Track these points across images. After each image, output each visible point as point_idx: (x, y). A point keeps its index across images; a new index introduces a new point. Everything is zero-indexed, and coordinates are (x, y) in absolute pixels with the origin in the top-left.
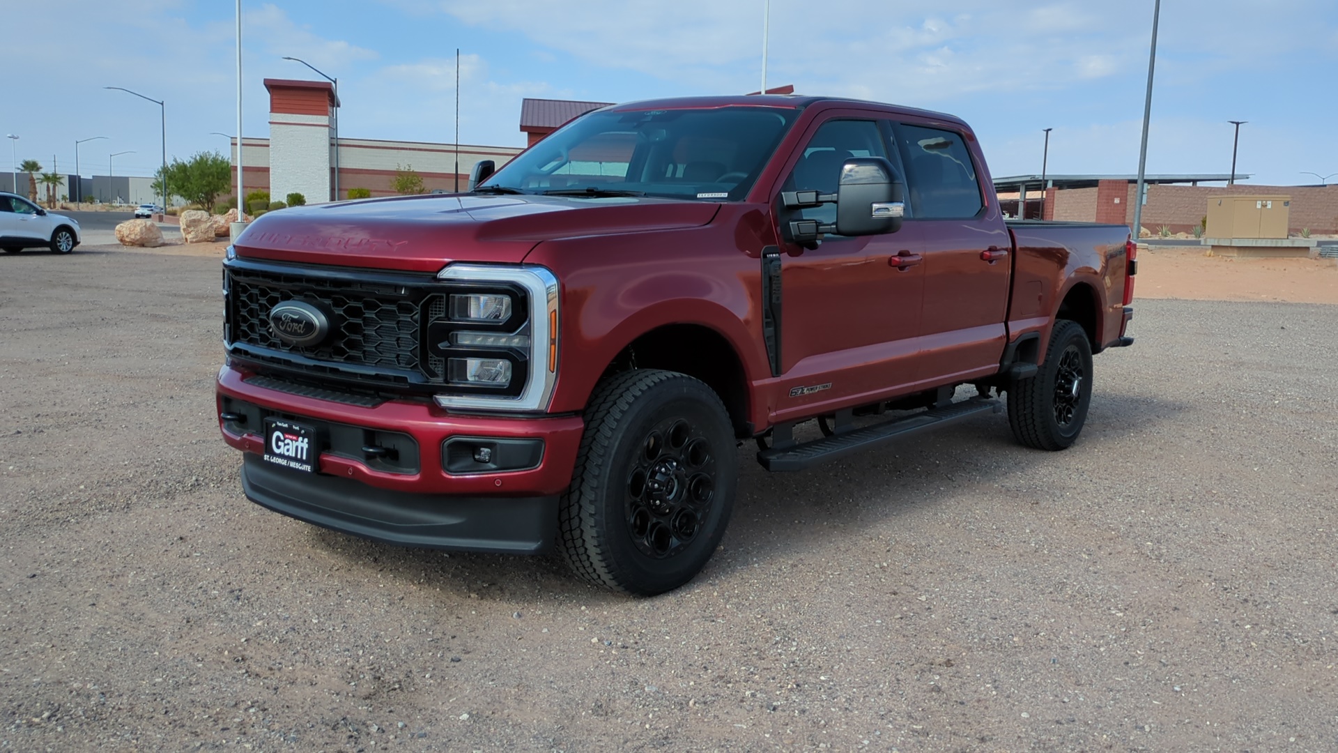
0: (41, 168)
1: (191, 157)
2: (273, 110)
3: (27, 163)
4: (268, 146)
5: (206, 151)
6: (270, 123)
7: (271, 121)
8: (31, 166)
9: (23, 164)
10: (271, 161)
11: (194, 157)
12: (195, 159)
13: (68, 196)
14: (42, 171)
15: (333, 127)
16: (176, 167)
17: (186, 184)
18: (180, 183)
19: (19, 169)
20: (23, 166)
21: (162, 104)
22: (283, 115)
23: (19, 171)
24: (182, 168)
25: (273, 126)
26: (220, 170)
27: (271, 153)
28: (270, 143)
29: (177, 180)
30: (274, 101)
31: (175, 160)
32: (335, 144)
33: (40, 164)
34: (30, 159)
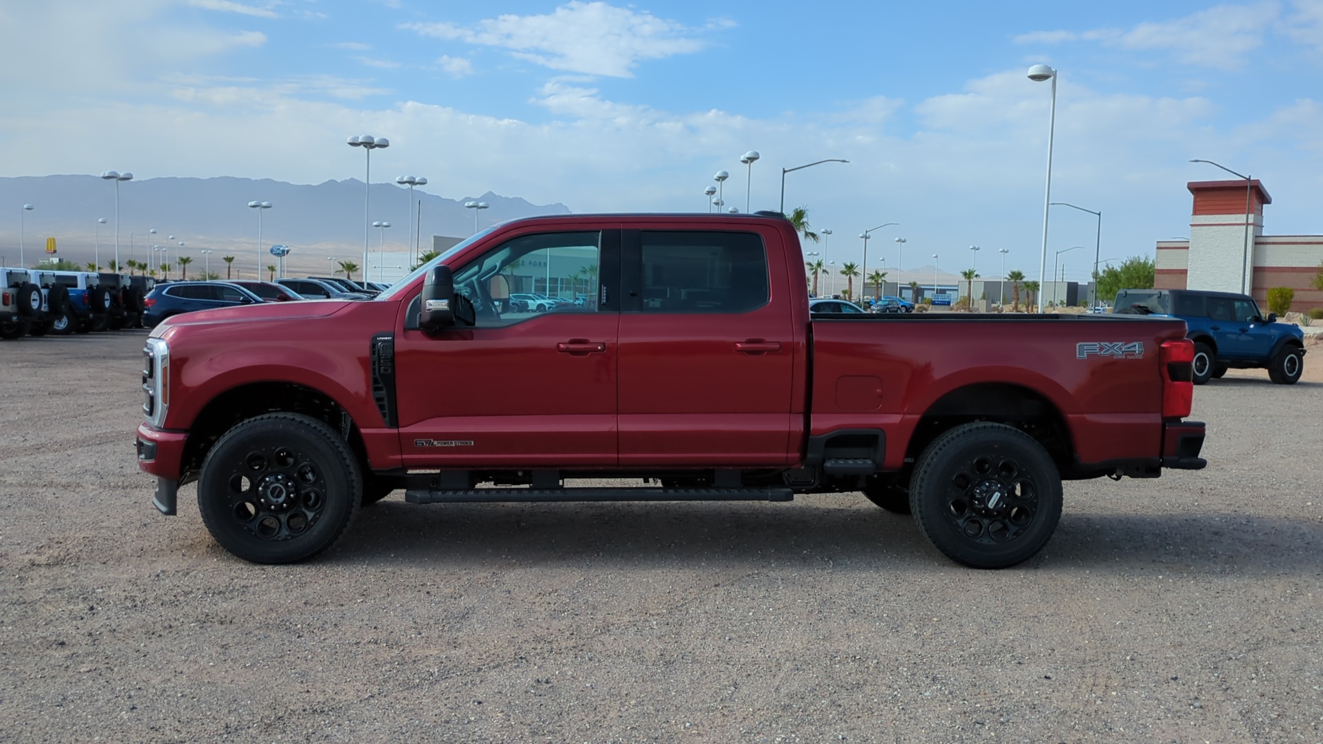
0: (1024, 277)
1: (1122, 263)
2: (1196, 212)
3: (1013, 273)
4: (1188, 248)
5: (1137, 256)
6: (1191, 225)
7: (1193, 223)
8: (1017, 276)
9: (1010, 274)
10: (1189, 263)
11: (1125, 262)
12: (1125, 264)
13: (1065, 301)
14: (1025, 280)
15: (1258, 226)
16: (1107, 272)
17: (1114, 288)
18: (1108, 287)
19: (1006, 278)
20: (1010, 276)
21: (1099, 214)
22: (1205, 216)
23: (1006, 280)
24: (1112, 274)
25: (1194, 228)
26: (1146, 273)
27: (1190, 255)
28: (1190, 245)
29: (1106, 285)
30: (1197, 204)
31: (1107, 266)
32: (1259, 242)
33: (1023, 274)
34: (1016, 270)
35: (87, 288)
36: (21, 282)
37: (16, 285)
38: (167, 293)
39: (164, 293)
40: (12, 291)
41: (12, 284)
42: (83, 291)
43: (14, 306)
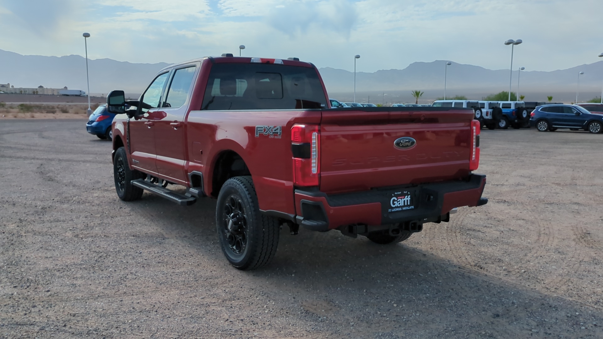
35: (515, 109)
36: (494, 107)
37: (493, 108)
38: (541, 110)
39: (539, 110)
40: (491, 110)
41: (491, 107)
42: (513, 110)
43: (491, 116)
